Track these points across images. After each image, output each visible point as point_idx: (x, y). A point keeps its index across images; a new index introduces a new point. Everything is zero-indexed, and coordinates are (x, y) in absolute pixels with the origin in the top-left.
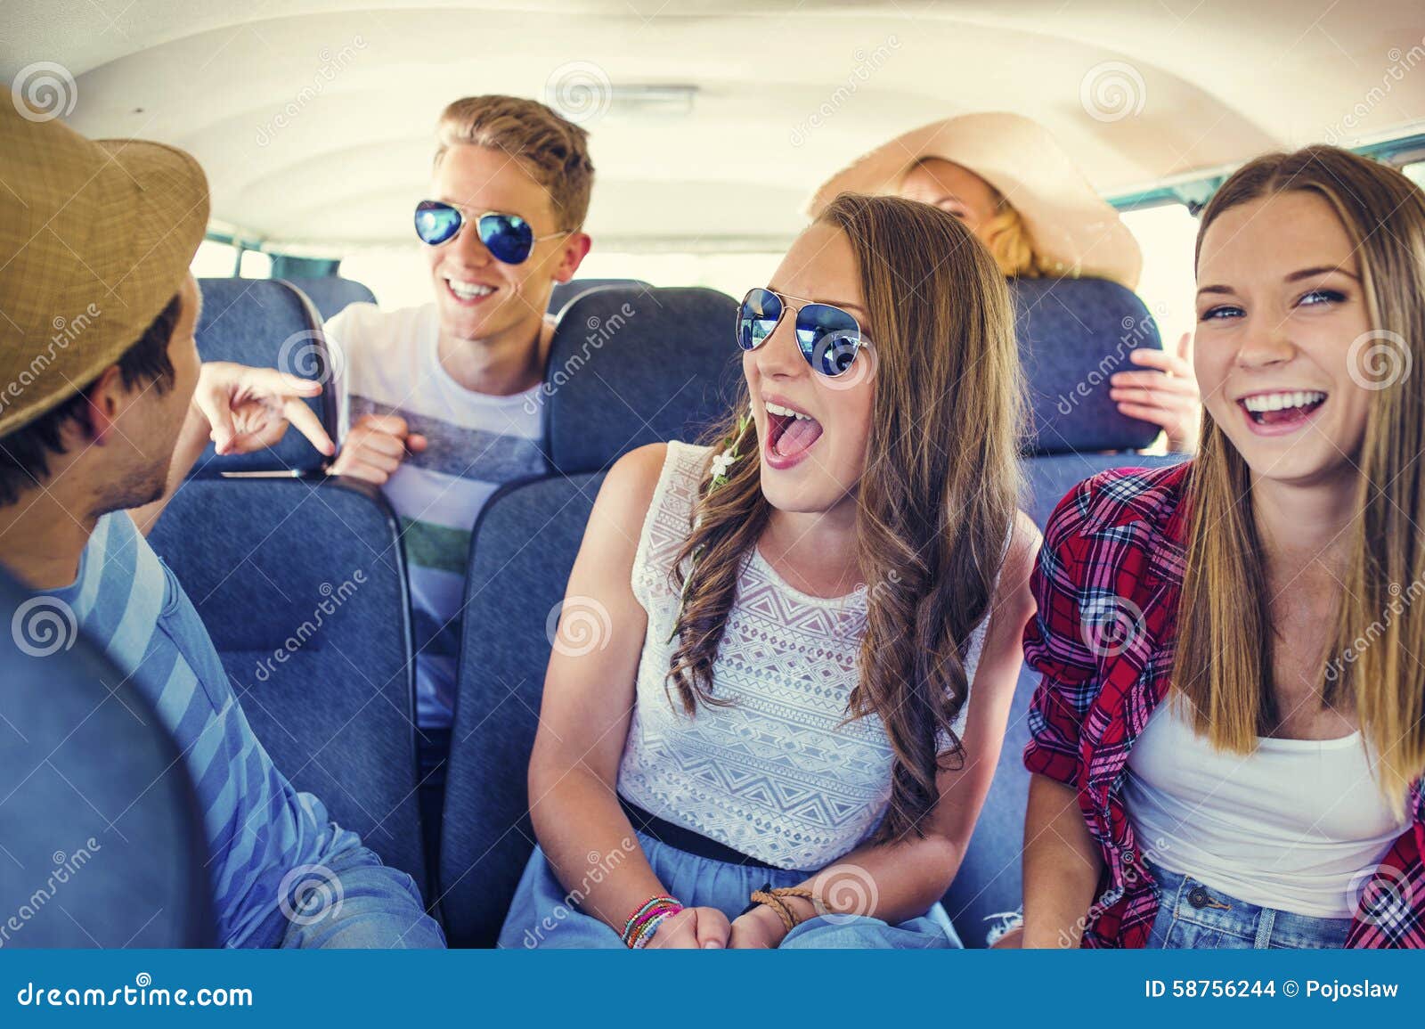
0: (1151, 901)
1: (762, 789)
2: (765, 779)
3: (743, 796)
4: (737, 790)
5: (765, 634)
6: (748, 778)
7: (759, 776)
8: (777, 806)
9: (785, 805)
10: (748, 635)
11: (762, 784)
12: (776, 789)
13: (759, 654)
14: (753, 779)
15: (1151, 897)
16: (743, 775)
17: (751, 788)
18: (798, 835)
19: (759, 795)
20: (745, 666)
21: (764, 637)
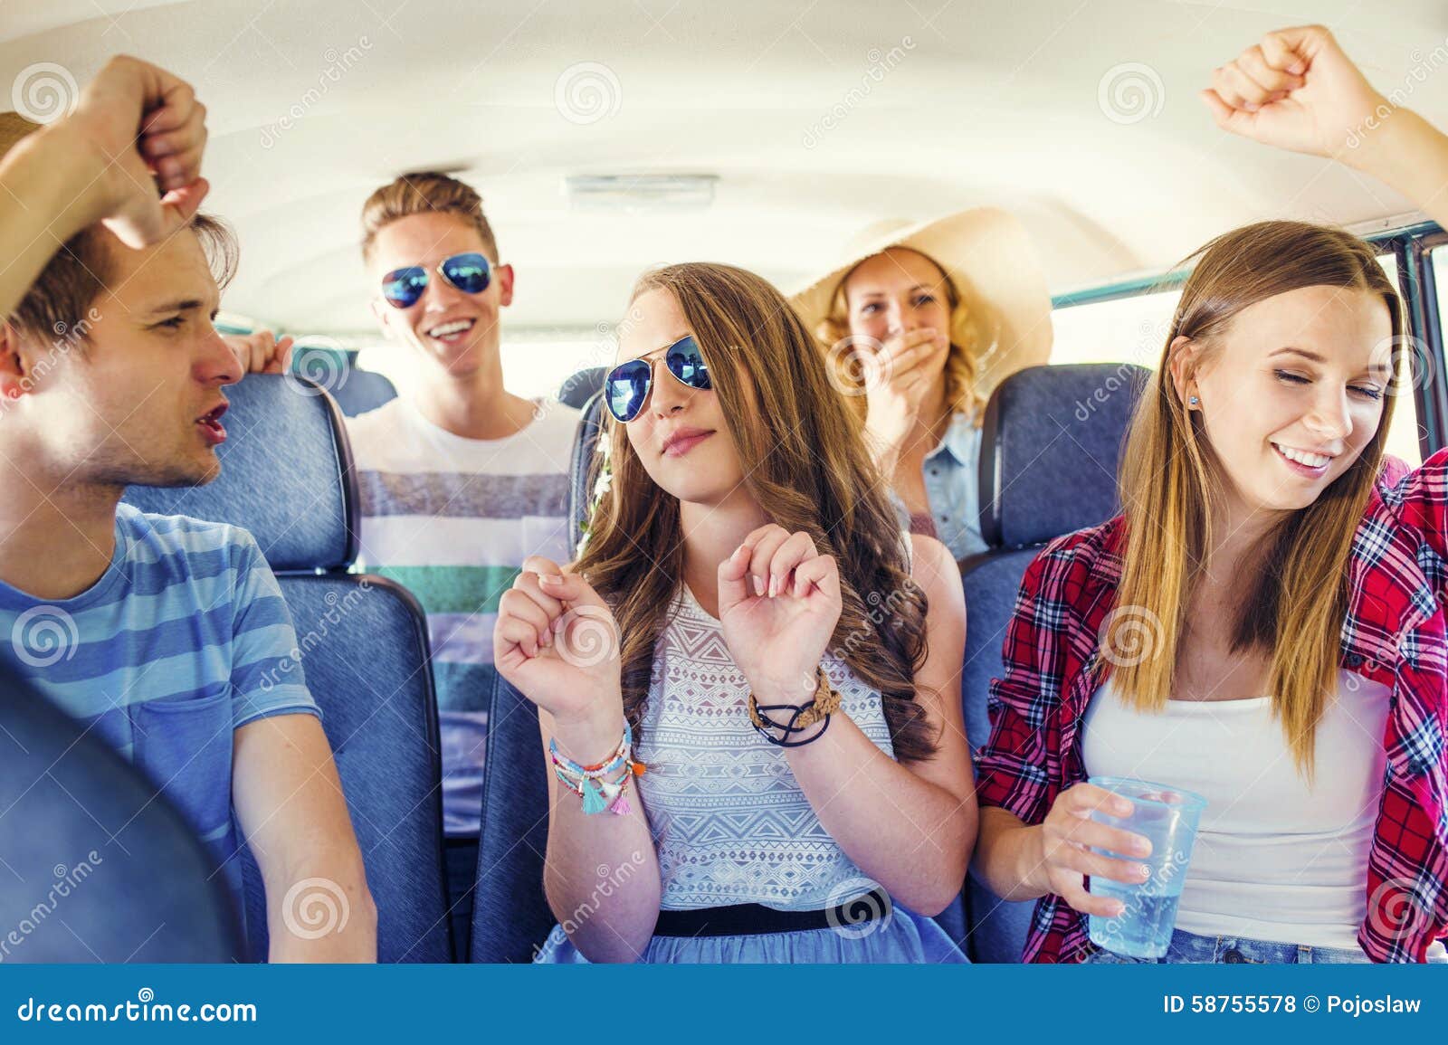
0: (1081, 936)
1: (767, 823)
2: (767, 813)
3: (751, 836)
4: (744, 833)
5: (723, 677)
6: (751, 818)
7: (761, 813)
8: (786, 834)
9: (793, 830)
10: (708, 682)
11: (766, 818)
12: (779, 817)
13: (724, 695)
14: (755, 817)
15: (1081, 932)
16: (745, 817)
17: (756, 826)
18: (810, 855)
19: (766, 829)
20: (714, 710)
21: (723, 679)
